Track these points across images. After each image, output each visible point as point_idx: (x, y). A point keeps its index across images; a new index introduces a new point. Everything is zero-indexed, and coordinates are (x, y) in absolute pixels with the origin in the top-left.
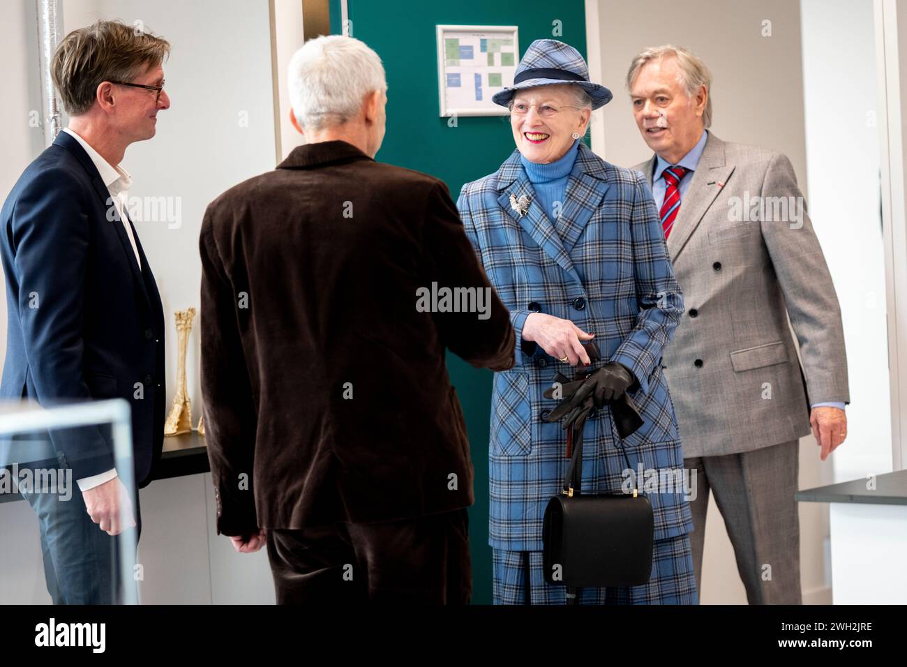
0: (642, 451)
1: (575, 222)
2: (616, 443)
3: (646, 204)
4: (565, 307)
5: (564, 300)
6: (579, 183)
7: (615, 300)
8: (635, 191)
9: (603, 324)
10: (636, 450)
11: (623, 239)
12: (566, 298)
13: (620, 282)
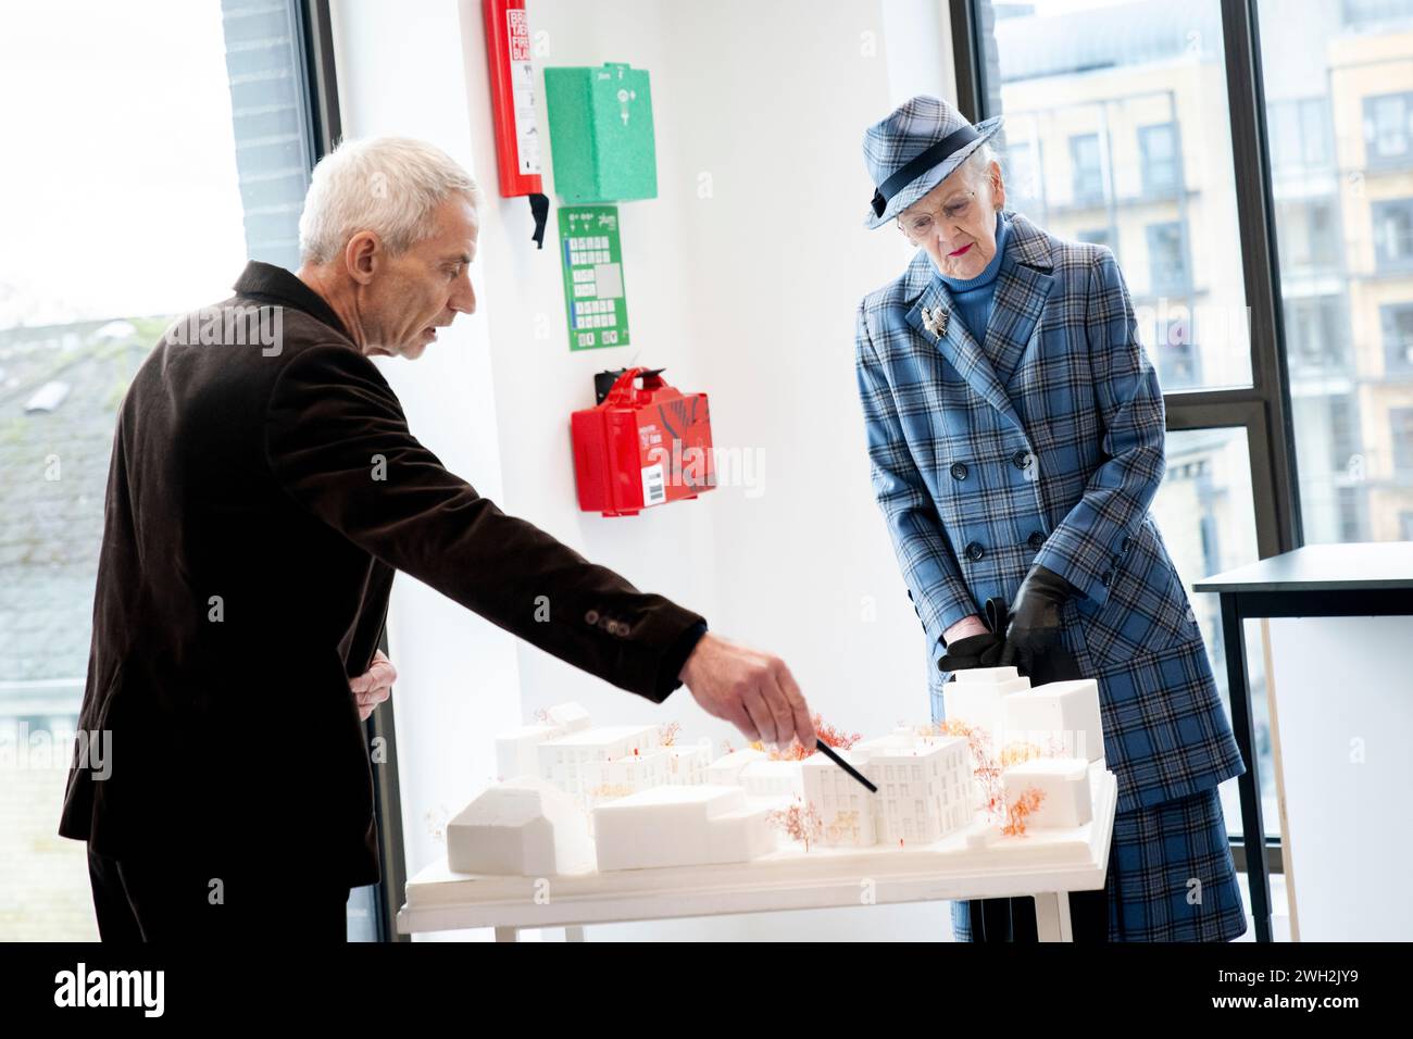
0: (1137, 666)
1: (1011, 339)
2: (1094, 661)
3: (1107, 296)
4: (1002, 467)
5: (1000, 456)
6: (1012, 280)
7: (1077, 444)
8: (1090, 277)
9: (1060, 483)
10: (1128, 666)
11: (1075, 350)
12: (1002, 453)
13: (1079, 416)
